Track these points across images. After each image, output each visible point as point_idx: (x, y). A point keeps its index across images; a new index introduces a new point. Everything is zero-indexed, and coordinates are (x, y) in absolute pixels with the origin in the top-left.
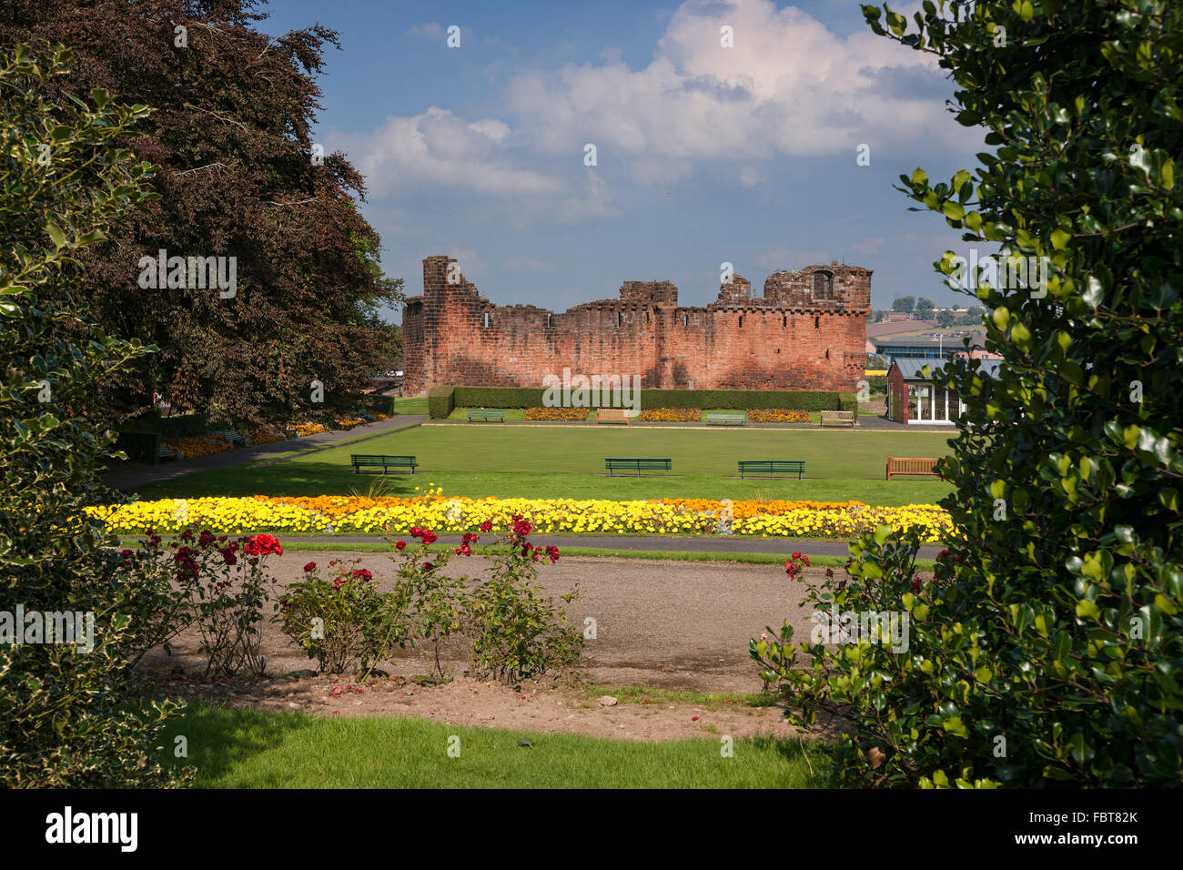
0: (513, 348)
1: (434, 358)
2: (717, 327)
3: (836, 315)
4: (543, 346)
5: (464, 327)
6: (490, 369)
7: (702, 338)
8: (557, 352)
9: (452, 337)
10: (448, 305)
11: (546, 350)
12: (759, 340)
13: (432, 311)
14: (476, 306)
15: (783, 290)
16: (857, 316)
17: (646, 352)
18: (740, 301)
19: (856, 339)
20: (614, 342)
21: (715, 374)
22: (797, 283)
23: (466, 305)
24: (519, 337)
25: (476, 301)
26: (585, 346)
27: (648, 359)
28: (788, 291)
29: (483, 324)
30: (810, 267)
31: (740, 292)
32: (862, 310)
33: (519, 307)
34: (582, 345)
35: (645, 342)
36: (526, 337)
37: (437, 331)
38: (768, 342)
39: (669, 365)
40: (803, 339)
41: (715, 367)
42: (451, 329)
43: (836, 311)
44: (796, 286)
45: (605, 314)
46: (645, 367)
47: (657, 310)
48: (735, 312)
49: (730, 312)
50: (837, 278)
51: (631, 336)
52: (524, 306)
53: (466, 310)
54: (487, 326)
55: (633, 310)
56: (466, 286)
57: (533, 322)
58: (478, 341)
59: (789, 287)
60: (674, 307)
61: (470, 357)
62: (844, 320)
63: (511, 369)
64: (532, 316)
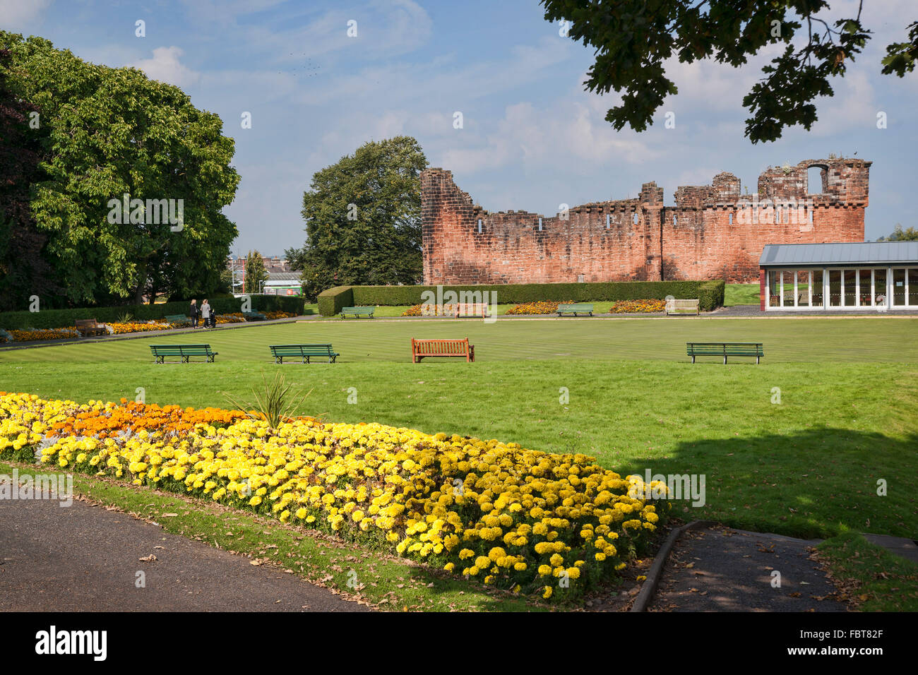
0: (506, 251)
1: (430, 263)
2: (707, 224)
3: (832, 208)
4: (533, 248)
5: (458, 233)
6: (484, 272)
7: (692, 236)
8: (548, 253)
9: (447, 244)
10: (443, 214)
11: (537, 252)
12: (750, 235)
13: (427, 219)
14: (471, 215)
15: (774, 186)
16: (854, 208)
17: (635, 251)
18: (730, 198)
19: (853, 231)
20: (603, 242)
21: (705, 270)
22: (789, 179)
23: (460, 213)
24: (511, 241)
25: (469, 209)
26: (575, 247)
27: (637, 258)
28: (780, 187)
29: (477, 230)
30: (804, 162)
31: (729, 189)
32: (860, 202)
33: (511, 213)
34: (572, 247)
35: (634, 242)
36: (518, 240)
37: (432, 238)
38: (760, 237)
39: (656, 263)
40: (796, 233)
41: (705, 263)
42: (446, 235)
43: (831, 204)
44: (788, 182)
45: (594, 216)
46: (634, 266)
47: (644, 211)
48: (725, 209)
49: (721, 209)
50: (832, 171)
51: (620, 237)
52: (516, 211)
53: (460, 217)
54: (480, 231)
55: (622, 211)
56: (460, 195)
57: (525, 226)
58: (472, 246)
59: (781, 182)
60: (660, 207)
61: (465, 261)
62: (840, 212)
63: (504, 271)
64: (523, 221)
